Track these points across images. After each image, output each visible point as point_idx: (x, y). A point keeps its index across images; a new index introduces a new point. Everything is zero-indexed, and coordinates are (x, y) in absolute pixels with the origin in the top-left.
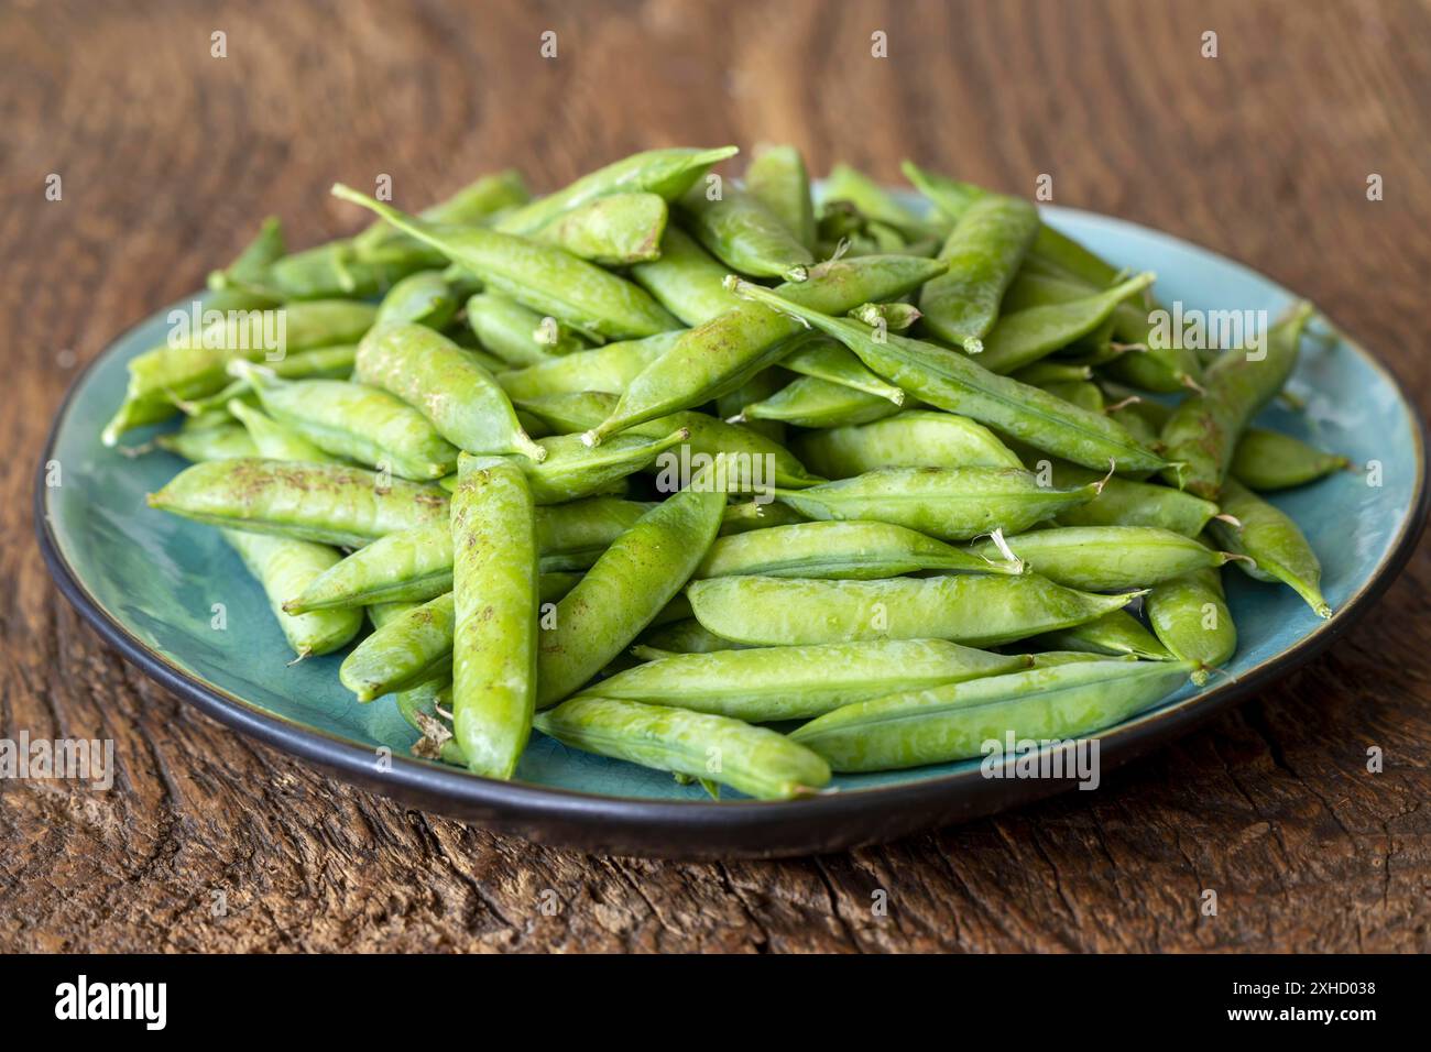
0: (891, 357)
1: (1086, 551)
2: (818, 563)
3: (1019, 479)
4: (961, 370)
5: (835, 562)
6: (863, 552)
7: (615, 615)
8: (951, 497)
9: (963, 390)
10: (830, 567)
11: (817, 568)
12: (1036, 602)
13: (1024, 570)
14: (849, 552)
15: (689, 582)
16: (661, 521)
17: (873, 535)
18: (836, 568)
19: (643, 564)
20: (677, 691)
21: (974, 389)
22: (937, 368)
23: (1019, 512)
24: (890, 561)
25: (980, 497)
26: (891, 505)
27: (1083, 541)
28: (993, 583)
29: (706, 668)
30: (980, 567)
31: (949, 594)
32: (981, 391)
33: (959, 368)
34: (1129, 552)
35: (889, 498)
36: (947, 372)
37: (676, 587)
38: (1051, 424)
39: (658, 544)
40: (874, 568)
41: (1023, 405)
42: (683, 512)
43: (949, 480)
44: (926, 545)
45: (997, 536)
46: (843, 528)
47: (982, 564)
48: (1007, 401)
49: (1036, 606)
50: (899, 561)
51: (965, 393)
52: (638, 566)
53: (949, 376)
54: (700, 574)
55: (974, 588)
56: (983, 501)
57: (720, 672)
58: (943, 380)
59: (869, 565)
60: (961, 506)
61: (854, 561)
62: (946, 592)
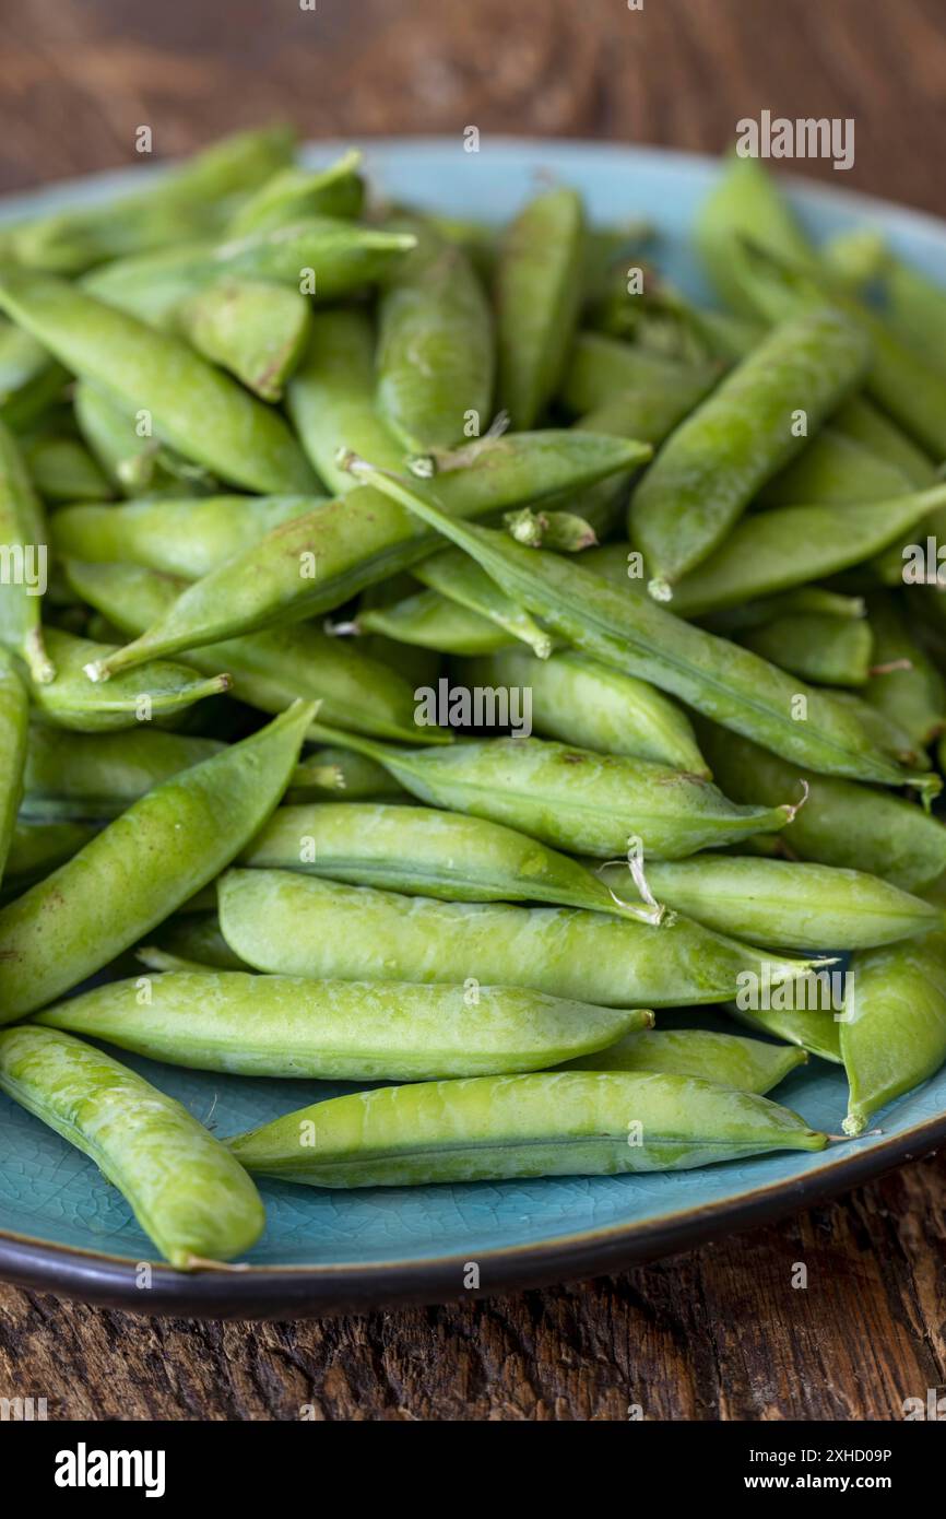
0: (536, 597)
1: (757, 907)
2: (394, 869)
3: (678, 793)
4: (632, 626)
5: (414, 871)
6: (451, 864)
7: (99, 916)
8: (583, 807)
9: (631, 651)
10: (408, 876)
11: (392, 875)
12: (673, 966)
13: (662, 921)
14: (432, 861)
15: (224, 872)
16: (197, 787)
17: (469, 844)
18: (415, 880)
19: (151, 848)
20: (161, 1032)
21: (643, 651)
22: (596, 618)
23: (672, 839)
24: (484, 883)
25: (620, 814)
26: (507, 802)
27: (755, 893)
28: (620, 934)
29: (204, 1003)
30: (605, 908)
31: (554, 944)
32: (655, 655)
33: (630, 621)
34: (814, 916)
35: (505, 792)
36: (611, 626)
37: (199, 881)
38: (749, 711)
39: (180, 822)
40: (462, 889)
41: (713, 680)
42: (233, 776)
43: (586, 780)
44: (539, 864)
45: (636, 866)
46: (435, 824)
47: (609, 905)
48: (690, 671)
49: (673, 972)
50: (496, 885)
51: (633, 655)
52: (144, 851)
53: (614, 632)
54: (241, 862)
55: (591, 938)
56: (622, 819)
57: (221, 1013)
58: (605, 636)
59: (457, 884)
60: (595, 820)
61: (438, 875)
62: (550, 940)
